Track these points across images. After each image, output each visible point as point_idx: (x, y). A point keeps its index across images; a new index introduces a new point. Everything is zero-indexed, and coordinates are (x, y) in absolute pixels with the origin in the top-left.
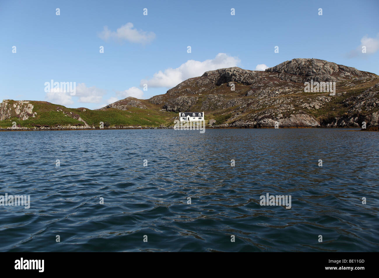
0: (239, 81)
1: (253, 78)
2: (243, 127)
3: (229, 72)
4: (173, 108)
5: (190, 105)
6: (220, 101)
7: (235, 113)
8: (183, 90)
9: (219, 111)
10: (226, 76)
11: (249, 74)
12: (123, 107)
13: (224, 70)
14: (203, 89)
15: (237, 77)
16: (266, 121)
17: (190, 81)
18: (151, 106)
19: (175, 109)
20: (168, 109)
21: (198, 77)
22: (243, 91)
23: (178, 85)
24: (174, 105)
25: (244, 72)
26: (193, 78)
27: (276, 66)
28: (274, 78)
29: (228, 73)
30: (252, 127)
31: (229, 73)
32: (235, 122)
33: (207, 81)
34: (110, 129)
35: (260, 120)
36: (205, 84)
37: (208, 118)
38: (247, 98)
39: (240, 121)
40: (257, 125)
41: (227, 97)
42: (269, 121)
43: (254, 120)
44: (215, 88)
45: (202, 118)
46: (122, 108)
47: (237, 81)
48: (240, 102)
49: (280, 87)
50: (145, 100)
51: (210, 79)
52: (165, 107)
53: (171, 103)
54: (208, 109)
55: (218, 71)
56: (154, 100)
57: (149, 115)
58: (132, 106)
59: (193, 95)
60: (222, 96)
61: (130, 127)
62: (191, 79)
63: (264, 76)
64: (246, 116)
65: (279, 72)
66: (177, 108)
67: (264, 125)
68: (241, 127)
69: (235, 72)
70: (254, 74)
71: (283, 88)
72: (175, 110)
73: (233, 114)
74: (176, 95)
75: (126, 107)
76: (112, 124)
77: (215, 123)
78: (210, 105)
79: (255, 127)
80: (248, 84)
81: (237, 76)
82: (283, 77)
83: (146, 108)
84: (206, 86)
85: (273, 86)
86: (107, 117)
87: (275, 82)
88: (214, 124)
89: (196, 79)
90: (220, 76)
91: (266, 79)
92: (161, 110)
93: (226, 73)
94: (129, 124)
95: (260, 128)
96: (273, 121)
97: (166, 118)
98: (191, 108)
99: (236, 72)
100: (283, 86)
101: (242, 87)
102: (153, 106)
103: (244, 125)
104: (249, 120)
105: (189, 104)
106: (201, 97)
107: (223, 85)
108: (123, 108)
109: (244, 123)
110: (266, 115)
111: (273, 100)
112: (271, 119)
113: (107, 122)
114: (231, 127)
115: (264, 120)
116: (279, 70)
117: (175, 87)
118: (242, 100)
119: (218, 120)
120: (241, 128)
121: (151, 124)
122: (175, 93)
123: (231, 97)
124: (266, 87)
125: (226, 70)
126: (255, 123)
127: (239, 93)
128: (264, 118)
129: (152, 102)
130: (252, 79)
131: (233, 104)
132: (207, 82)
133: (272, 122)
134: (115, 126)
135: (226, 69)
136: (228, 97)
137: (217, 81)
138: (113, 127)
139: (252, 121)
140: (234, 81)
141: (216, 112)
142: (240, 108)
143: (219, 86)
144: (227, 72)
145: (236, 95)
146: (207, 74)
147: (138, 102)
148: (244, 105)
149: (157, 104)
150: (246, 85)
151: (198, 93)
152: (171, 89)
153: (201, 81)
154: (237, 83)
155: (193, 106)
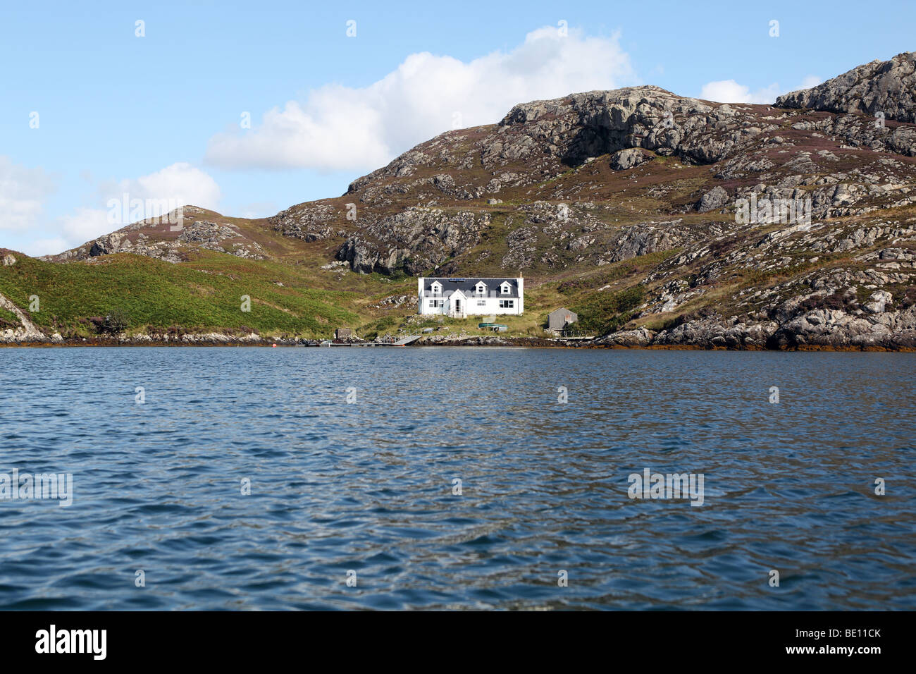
0: (665, 145)
1: (721, 135)
2: (719, 343)
3: (621, 107)
4: (379, 258)
5: (455, 245)
6: (584, 231)
7: (659, 283)
8: (423, 182)
9: (582, 275)
10: (606, 124)
11: (708, 119)
12: (166, 252)
13: (597, 100)
14: (506, 177)
15: (655, 130)
16: (820, 320)
17: (449, 145)
18: (285, 245)
19: (391, 262)
20: (357, 261)
21: (485, 127)
22: (683, 188)
23: (400, 159)
24: (387, 243)
25: (685, 109)
26: (460, 132)
27: (826, 84)
28: (815, 135)
29: (617, 113)
30: (757, 347)
31: (620, 111)
32: (680, 321)
33: (523, 146)
34: (125, 344)
35: (794, 314)
36: (517, 156)
37: (540, 305)
38: (700, 218)
39: (705, 317)
40: (780, 338)
41: (613, 214)
42: (832, 321)
43: (765, 314)
44: (559, 175)
45: (515, 304)
46: (161, 255)
47: (655, 148)
48: (670, 237)
49: (842, 176)
50: (253, 222)
51: (539, 138)
52: (347, 254)
53: (372, 238)
54: (533, 267)
55: (571, 101)
56: (297, 220)
57: (281, 284)
58: (204, 246)
59: (465, 205)
60: (590, 210)
61: (213, 336)
62: (453, 134)
63: (772, 128)
64: (727, 298)
65: (835, 111)
66: (399, 257)
67: (810, 337)
68: (709, 344)
69: (647, 108)
70: (727, 116)
71: (856, 180)
72: (389, 266)
73: (651, 287)
74: (389, 202)
75: (177, 248)
76: (137, 323)
77: (572, 326)
78: (541, 248)
79: (771, 343)
80: (701, 159)
81: (655, 127)
82: (854, 130)
83: (265, 258)
84: (520, 164)
85: (813, 169)
86: (109, 290)
87: (820, 153)
88: (567, 329)
89: (474, 135)
90: (580, 124)
91: (779, 139)
92: (329, 267)
93: (605, 113)
94: (209, 325)
95: (796, 350)
96: (849, 319)
97: (357, 301)
98: (457, 260)
99: (648, 106)
100: (856, 170)
101: (677, 171)
102: (292, 248)
103: (725, 335)
104: (744, 313)
105: (448, 240)
106: (499, 213)
107: (594, 162)
108: (164, 255)
109: (722, 329)
110: (819, 293)
111: (840, 231)
112: (839, 314)
113: (112, 313)
114: (666, 342)
115: (813, 317)
116: (836, 102)
117: (385, 170)
118: (681, 227)
119: (583, 312)
120: (709, 347)
121: (297, 326)
122: (387, 193)
123: (630, 216)
124: (784, 175)
125: (608, 99)
126: (772, 328)
127: (664, 198)
128: (810, 308)
129: (287, 232)
130: (719, 140)
131: (642, 246)
132: (525, 150)
133: (847, 326)
134: (152, 331)
135: (604, 94)
136: (617, 217)
137: (569, 145)
138: (140, 336)
139: (759, 320)
140: (642, 146)
141: (571, 278)
142: (678, 260)
143: (578, 165)
144: (613, 109)
145: (650, 208)
146: (524, 115)
147: (228, 229)
148: (695, 251)
149: (307, 241)
150: (693, 163)
151: (485, 193)
152: (369, 177)
153: (498, 145)
154: (652, 154)
155: (469, 250)
